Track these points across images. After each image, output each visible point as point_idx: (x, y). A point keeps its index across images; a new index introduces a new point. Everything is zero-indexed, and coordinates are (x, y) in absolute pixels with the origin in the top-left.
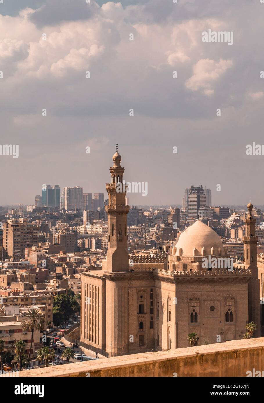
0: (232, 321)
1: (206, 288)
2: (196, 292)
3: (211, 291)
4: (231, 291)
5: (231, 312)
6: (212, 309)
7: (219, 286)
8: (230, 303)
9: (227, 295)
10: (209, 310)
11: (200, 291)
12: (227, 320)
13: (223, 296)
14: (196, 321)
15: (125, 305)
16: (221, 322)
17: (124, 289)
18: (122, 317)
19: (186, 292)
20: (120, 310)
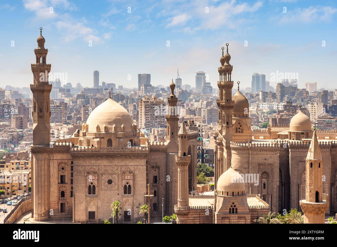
0: (130, 194)
1: (104, 163)
2: (94, 166)
3: (109, 166)
4: (130, 166)
5: (129, 186)
6: (110, 182)
7: (117, 161)
8: (129, 177)
9: (125, 170)
10: (107, 184)
11: (97, 166)
12: (125, 193)
13: (121, 171)
14: (94, 193)
15: (44, 176)
16: (118, 194)
17: (44, 161)
18: (41, 186)
19: (84, 166)
20: (40, 180)
